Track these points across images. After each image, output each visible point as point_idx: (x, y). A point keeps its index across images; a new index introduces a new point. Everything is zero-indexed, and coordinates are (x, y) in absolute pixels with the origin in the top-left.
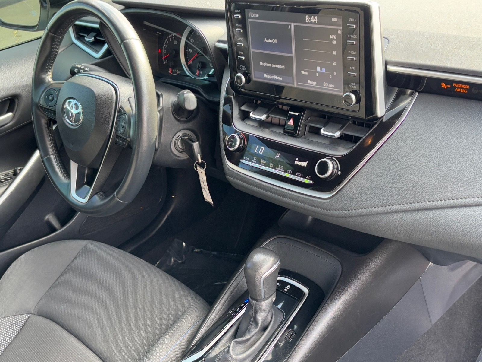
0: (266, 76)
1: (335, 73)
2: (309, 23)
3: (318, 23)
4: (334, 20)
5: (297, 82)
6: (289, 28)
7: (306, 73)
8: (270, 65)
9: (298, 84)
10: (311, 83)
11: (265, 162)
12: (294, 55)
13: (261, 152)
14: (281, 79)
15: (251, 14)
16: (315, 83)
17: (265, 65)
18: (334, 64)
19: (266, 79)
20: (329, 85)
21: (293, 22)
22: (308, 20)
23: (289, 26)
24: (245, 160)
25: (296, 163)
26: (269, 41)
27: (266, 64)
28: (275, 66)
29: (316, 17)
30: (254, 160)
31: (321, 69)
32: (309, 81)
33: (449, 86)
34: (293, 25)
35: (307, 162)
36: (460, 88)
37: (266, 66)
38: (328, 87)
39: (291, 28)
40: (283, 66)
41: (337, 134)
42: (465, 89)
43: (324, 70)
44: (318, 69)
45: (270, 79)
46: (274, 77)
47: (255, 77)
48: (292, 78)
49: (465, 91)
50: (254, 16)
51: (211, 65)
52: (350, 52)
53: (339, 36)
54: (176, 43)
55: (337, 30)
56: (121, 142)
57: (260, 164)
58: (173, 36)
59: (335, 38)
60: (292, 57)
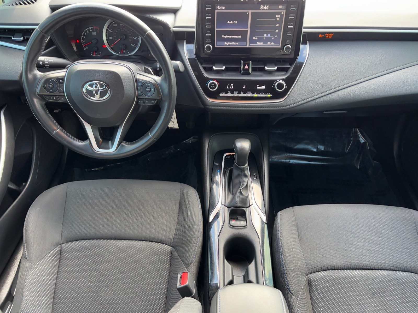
0: (226, 43)
1: (276, 36)
2: (262, 10)
3: (269, 9)
4: (280, 7)
5: (249, 44)
6: (247, 14)
7: (257, 38)
8: (230, 37)
9: (249, 45)
10: (259, 43)
11: (237, 92)
12: (249, 29)
13: (232, 87)
14: (237, 44)
15: (218, 7)
16: (262, 43)
17: (225, 37)
18: (276, 31)
19: (226, 45)
20: (271, 43)
21: (251, 10)
22: (262, 8)
23: (248, 13)
24: (222, 94)
25: (258, 88)
27: (227, 37)
28: (233, 37)
29: (268, 6)
30: (228, 93)
31: (267, 35)
32: (258, 43)
33: (323, 36)
34: (250, 12)
35: (265, 86)
36: (329, 36)
37: (227, 38)
38: (271, 44)
39: (249, 14)
40: (240, 36)
41: (276, 68)
42: (331, 36)
43: (269, 36)
44: (265, 35)
45: (229, 45)
46: (232, 44)
47: (216, 45)
48: (245, 42)
49: (331, 37)
50: (221, 8)
51: (133, 45)
52: (289, 24)
53: (282, 16)
54: (94, 33)
55: (281, 12)
56: (148, 102)
57: (234, 94)
58: (90, 29)
59: (279, 17)
60: (247, 30)
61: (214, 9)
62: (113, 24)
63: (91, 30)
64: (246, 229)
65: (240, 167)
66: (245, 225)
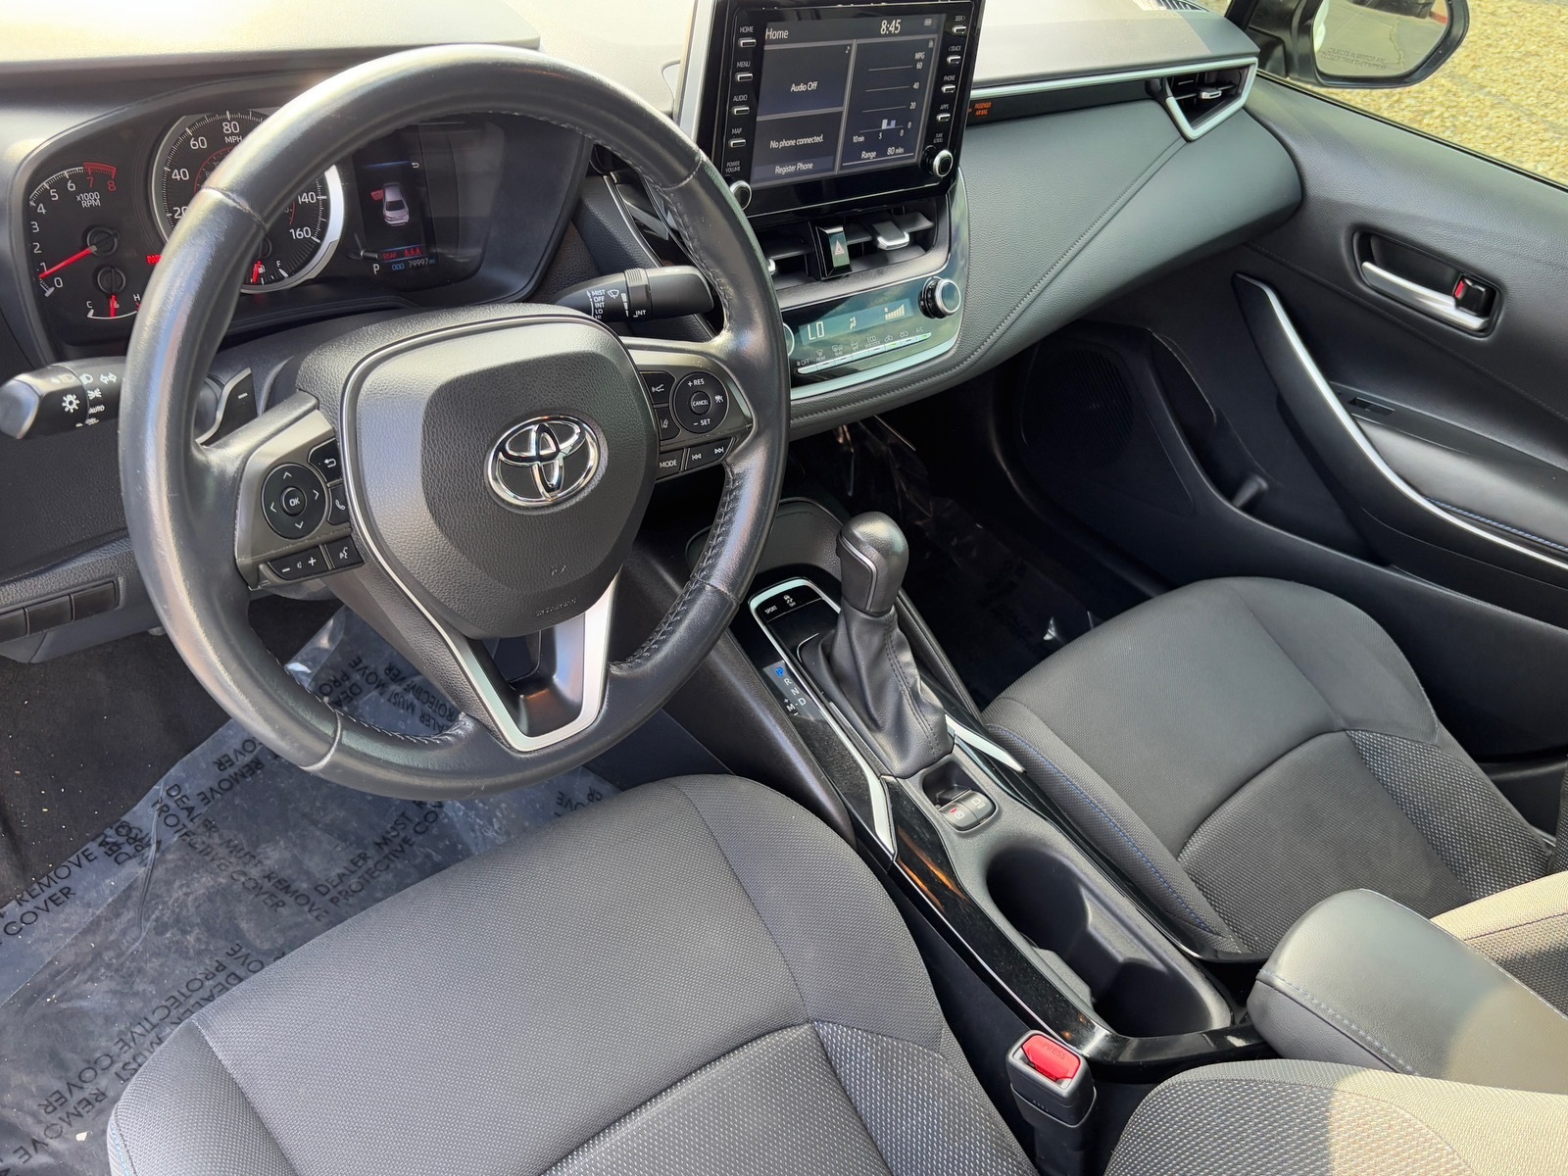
0: (779, 170)
1: (909, 125)
2: (886, 35)
3: (901, 33)
4: (928, 22)
5: (842, 162)
6: (848, 53)
8: (792, 143)
9: (841, 168)
10: (867, 155)
11: (841, 348)
12: (845, 108)
13: (821, 334)
14: (810, 166)
15: (771, 33)
16: (875, 154)
17: (779, 147)
18: (910, 108)
19: (780, 176)
20: (897, 151)
21: (856, 38)
22: (886, 29)
23: (849, 48)
24: (802, 365)
25: (888, 317)
26: (802, 88)
27: (785, 143)
28: (802, 141)
29: (899, 22)
30: (818, 356)
31: (888, 123)
34: (855, 43)
36: (981, 109)
37: (782, 149)
39: (850, 51)
40: (820, 136)
41: (906, 238)
42: (984, 109)
43: (892, 124)
44: (884, 125)
45: (788, 175)
46: (796, 168)
47: (755, 182)
48: (832, 157)
49: (985, 112)
50: (777, 36)
51: (298, 234)
52: (946, 78)
53: (929, 53)
54: (90, 200)
55: (927, 41)
56: (700, 456)
57: (835, 357)
58: (64, 180)
59: (923, 58)
60: (841, 113)
61: (761, 41)
62: (189, 139)
63: (71, 186)
64: (1004, 817)
65: (882, 618)
66: (990, 806)
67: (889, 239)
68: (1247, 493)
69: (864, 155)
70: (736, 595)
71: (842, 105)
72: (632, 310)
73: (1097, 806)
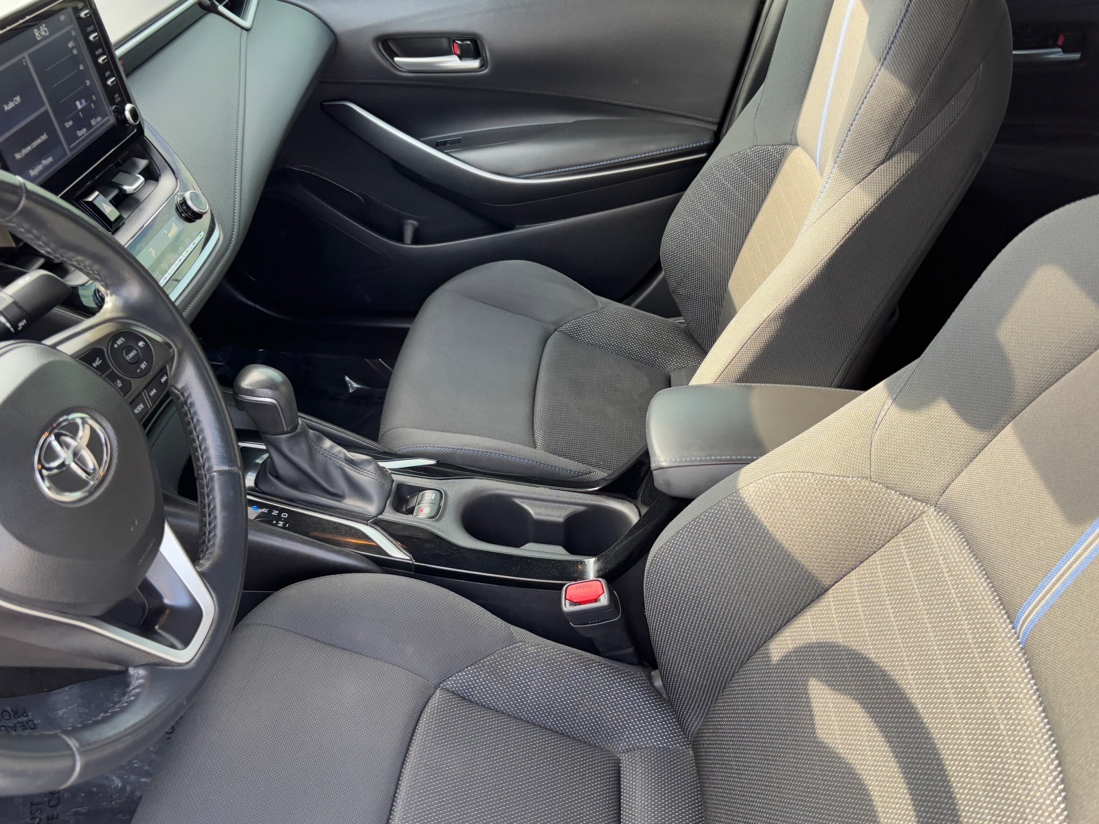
0: (33, 173)
1: (94, 98)
2: (41, 40)
3: (51, 34)
4: (62, 18)
5: (68, 146)
6: (25, 65)
8: (29, 149)
9: (70, 150)
10: (81, 133)
12: (47, 106)
14: (50, 159)
16: (85, 129)
18: (88, 85)
19: (36, 177)
20: (98, 120)
21: (25, 51)
22: (39, 35)
23: (24, 60)
25: (169, 236)
26: (11, 105)
27: (25, 151)
28: (34, 144)
31: (80, 103)
34: (25, 54)
37: (26, 156)
38: (97, 123)
39: (26, 62)
40: (44, 134)
41: (141, 178)
43: (83, 103)
44: (79, 106)
46: (43, 166)
48: (60, 146)
52: (97, 53)
53: (75, 39)
55: (70, 32)
56: (154, 390)
59: (74, 45)
60: (47, 111)
64: (450, 494)
65: (298, 430)
66: (438, 493)
67: (131, 184)
68: (409, 233)
69: (79, 133)
70: (237, 466)
71: (43, 104)
72: (15, 325)
73: (487, 452)
